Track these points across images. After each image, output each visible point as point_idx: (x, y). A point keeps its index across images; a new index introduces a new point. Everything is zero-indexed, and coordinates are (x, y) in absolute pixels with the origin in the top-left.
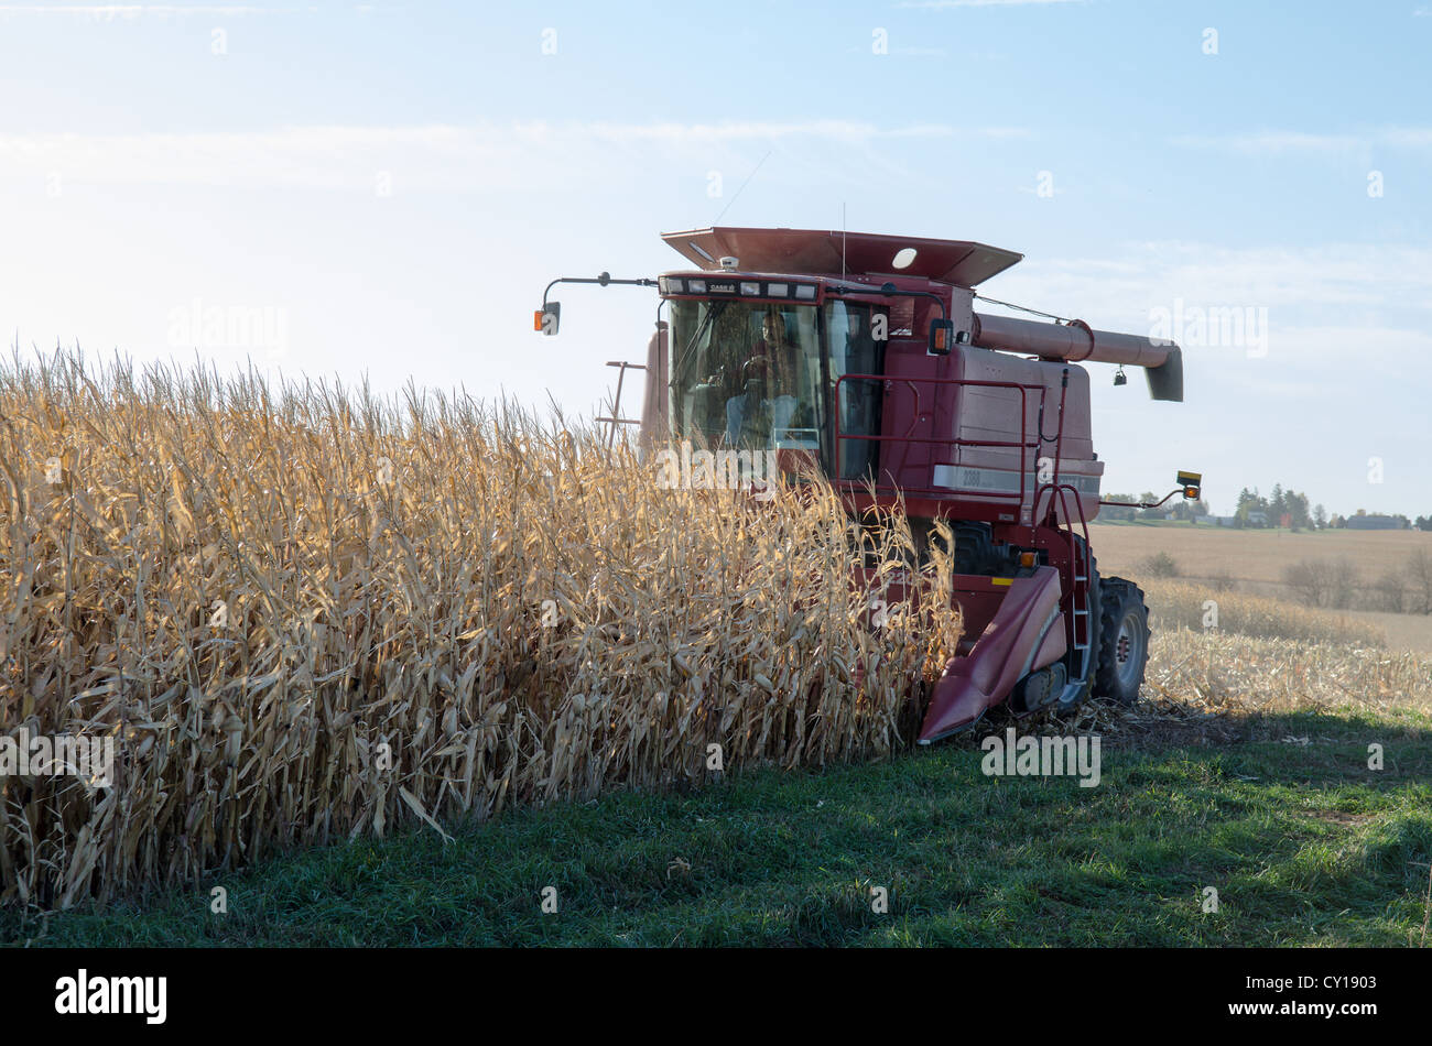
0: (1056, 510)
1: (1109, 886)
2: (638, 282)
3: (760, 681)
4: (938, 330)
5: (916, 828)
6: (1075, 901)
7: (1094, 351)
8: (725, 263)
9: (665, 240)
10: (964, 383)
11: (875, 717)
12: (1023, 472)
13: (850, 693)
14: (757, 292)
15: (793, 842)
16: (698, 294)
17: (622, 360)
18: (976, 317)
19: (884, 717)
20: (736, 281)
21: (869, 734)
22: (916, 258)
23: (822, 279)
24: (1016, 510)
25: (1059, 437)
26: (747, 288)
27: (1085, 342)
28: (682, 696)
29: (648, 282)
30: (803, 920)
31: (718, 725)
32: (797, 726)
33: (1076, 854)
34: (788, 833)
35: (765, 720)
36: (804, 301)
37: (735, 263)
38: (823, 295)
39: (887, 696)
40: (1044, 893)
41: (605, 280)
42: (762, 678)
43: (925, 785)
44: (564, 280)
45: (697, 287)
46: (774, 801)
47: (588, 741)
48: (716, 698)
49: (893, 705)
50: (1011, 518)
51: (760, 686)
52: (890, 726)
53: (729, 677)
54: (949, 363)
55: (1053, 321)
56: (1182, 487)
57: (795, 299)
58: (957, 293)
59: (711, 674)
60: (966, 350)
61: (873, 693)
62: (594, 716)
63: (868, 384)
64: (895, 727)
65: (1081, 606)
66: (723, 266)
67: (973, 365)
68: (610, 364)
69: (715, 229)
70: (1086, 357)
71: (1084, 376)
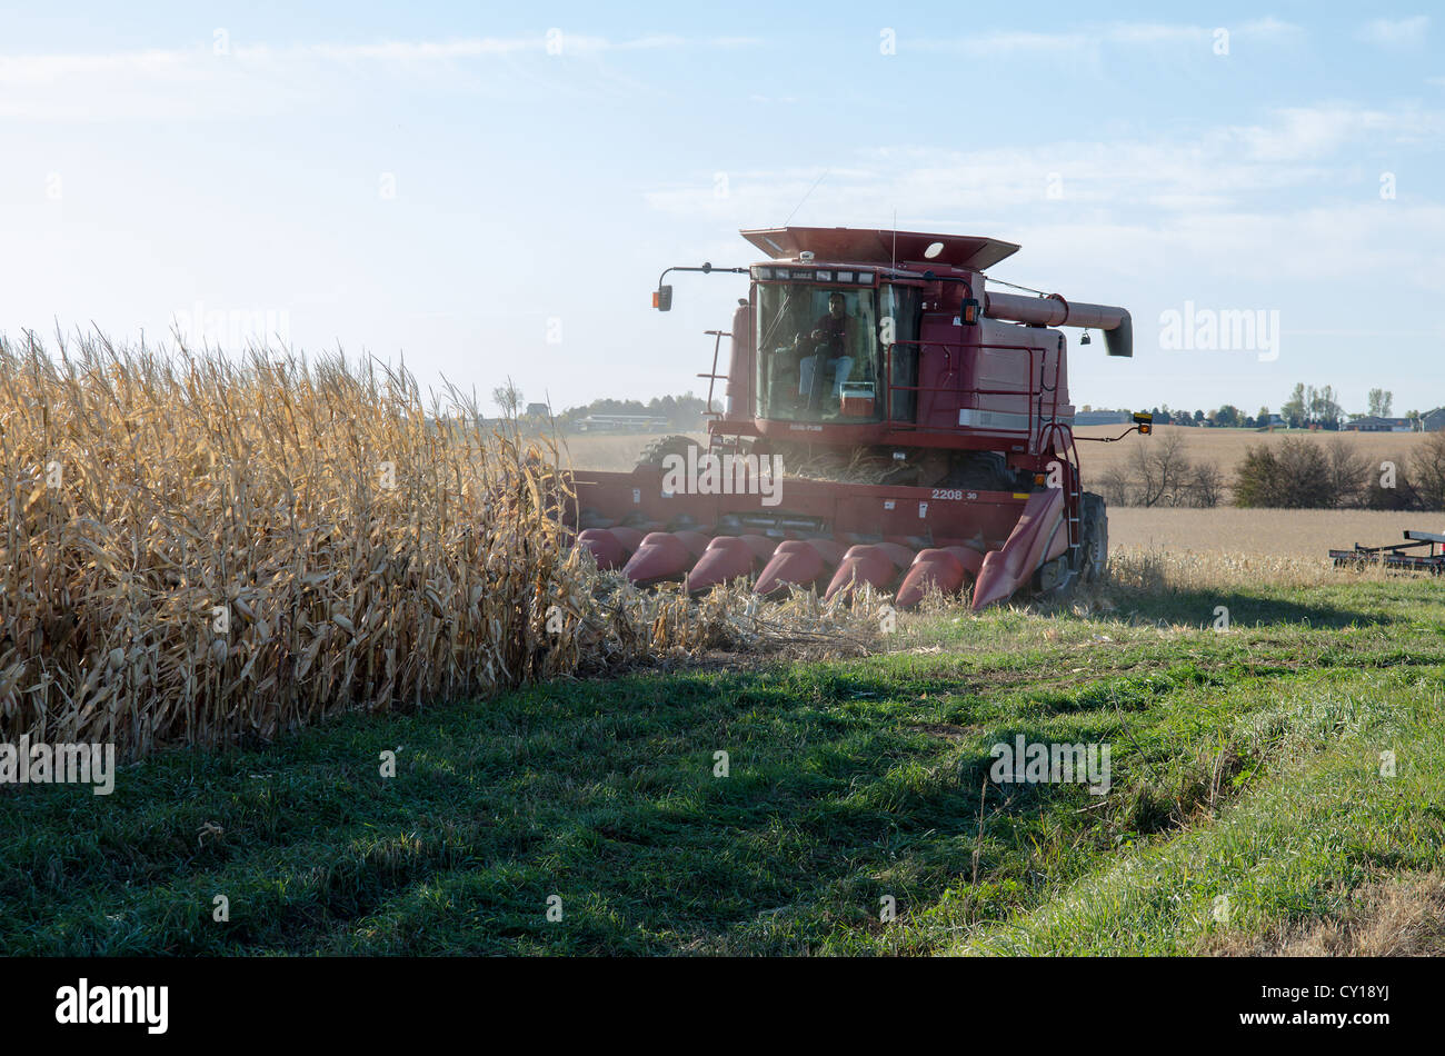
0: (1054, 442)
1: (685, 821)
2: (734, 270)
3: (341, 623)
4: (968, 307)
5: (496, 769)
6: (644, 841)
7: (1069, 319)
8: (804, 256)
9: (744, 236)
10: (981, 346)
11: (479, 652)
12: (1031, 414)
13: (449, 629)
14: (829, 279)
15: (351, 795)
16: (784, 280)
17: (717, 329)
18: (987, 296)
19: (487, 651)
20: (814, 270)
21: (473, 669)
22: (943, 251)
23: (878, 268)
24: (1025, 443)
25: (1055, 388)
26: (820, 275)
27: (1062, 310)
28: (246, 643)
29: (741, 271)
30: (335, 882)
31: (292, 671)
32: (387, 666)
33: (653, 788)
34: (347, 785)
35: (347, 663)
36: (864, 285)
37: (812, 256)
38: (879, 280)
39: (492, 628)
40: (608, 835)
41: (707, 268)
42: (340, 618)
43: (520, 722)
44: (675, 269)
45: (781, 274)
46: (346, 750)
47: (132, 697)
48: (289, 643)
49: (499, 639)
50: (1022, 449)
51: (341, 627)
52: (496, 660)
53: (302, 619)
54: (969, 331)
55: (1037, 295)
56: (1137, 425)
57: (858, 283)
58: (974, 275)
59: (281, 617)
60: (983, 321)
61: (475, 627)
62: (138, 670)
63: (910, 348)
64: (501, 660)
65: (1074, 516)
66: (805, 258)
67: (988, 331)
68: (708, 333)
69: (789, 229)
70: (1062, 323)
71: (1062, 337)
